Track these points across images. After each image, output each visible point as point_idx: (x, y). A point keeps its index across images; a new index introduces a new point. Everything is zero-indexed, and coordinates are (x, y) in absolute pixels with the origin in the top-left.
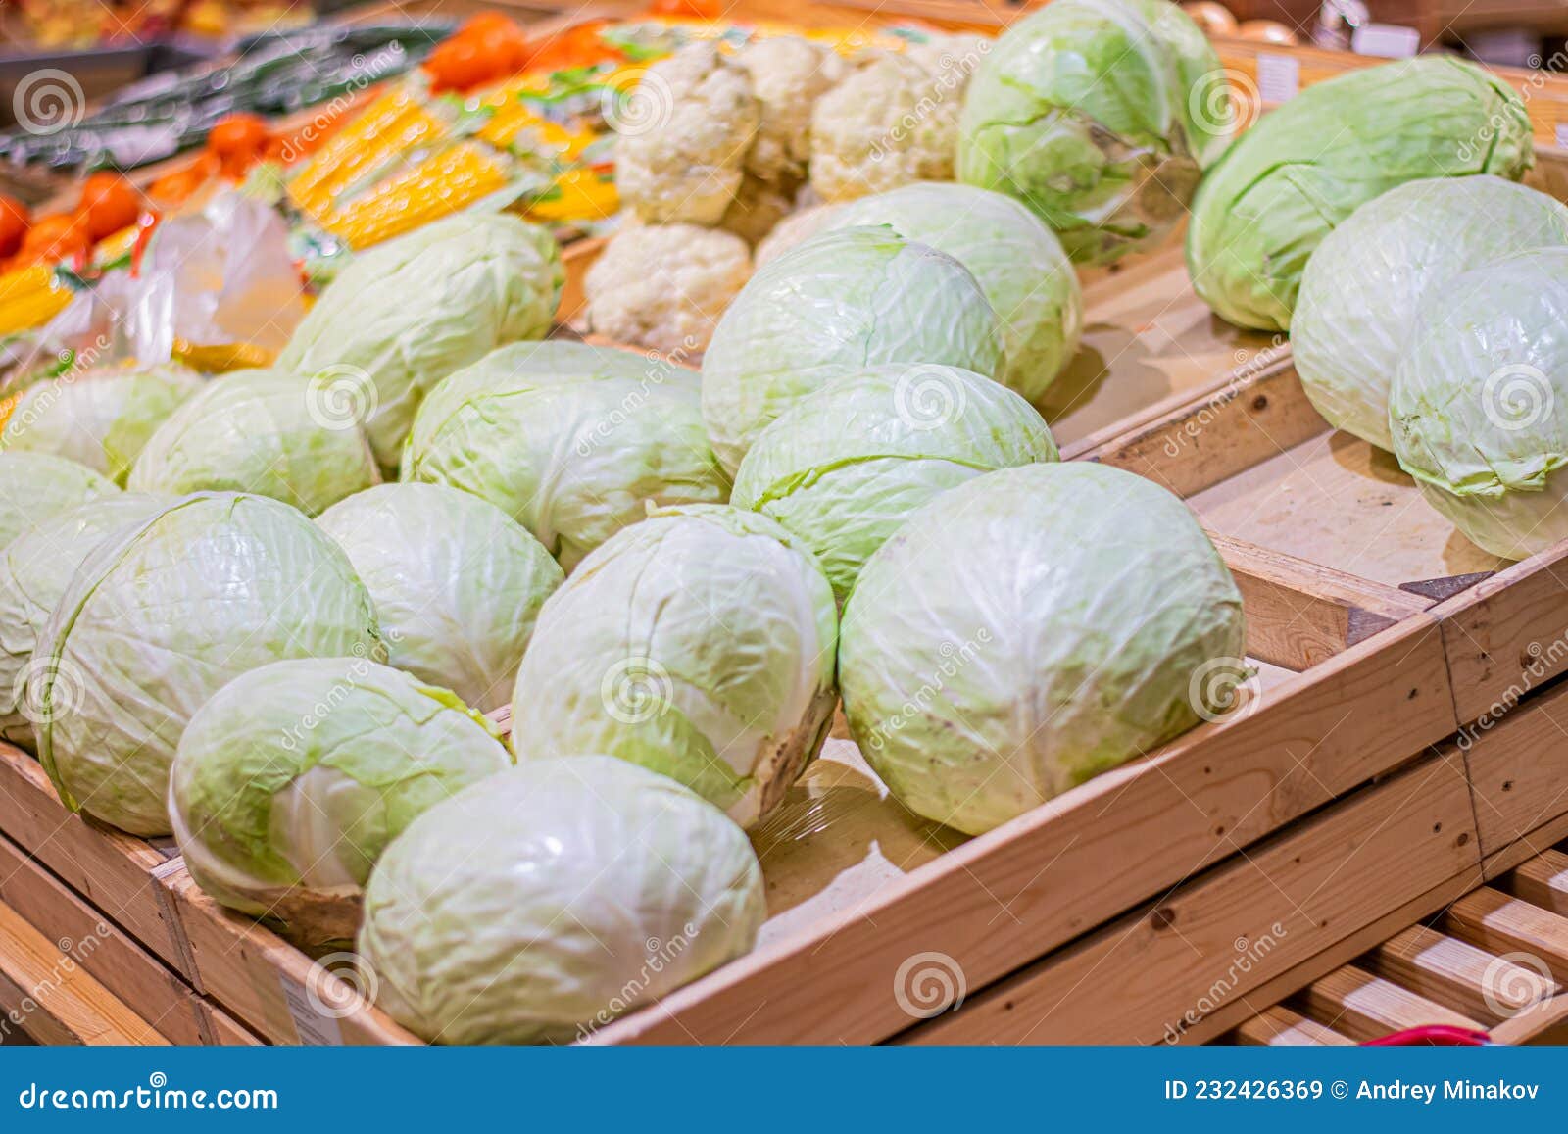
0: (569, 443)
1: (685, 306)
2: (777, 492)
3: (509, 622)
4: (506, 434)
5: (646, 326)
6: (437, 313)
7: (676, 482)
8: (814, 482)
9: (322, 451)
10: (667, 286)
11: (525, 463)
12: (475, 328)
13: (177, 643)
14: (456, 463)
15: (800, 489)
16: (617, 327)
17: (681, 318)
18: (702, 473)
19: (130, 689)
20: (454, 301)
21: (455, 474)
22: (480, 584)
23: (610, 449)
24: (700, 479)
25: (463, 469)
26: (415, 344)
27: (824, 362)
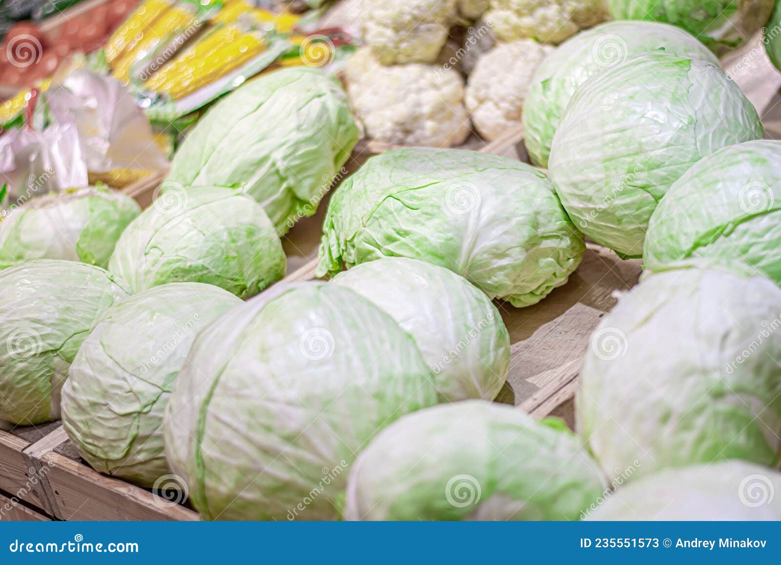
0: (478, 218)
1: (431, 116)
2: (704, 241)
3: (488, 352)
4: (431, 216)
5: (407, 132)
6: (296, 136)
7: (547, 238)
8: (731, 232)
9: (254, 239)
10: (418, 104)
11: (450, 235)
12: (320, 144)
13: (308, 401)
14: (390, 239)
15: (722, 238)
16: (389, 134)
17: (429, 125)
18: (562, 229)
19: (272, 441)
20: (304, 127)
21: (391, 247)
22: (467, 328)
23: (508, 219)
24: (560, 234)
25: (397, 243)
26: (285, 158)
27: (668, 145)
